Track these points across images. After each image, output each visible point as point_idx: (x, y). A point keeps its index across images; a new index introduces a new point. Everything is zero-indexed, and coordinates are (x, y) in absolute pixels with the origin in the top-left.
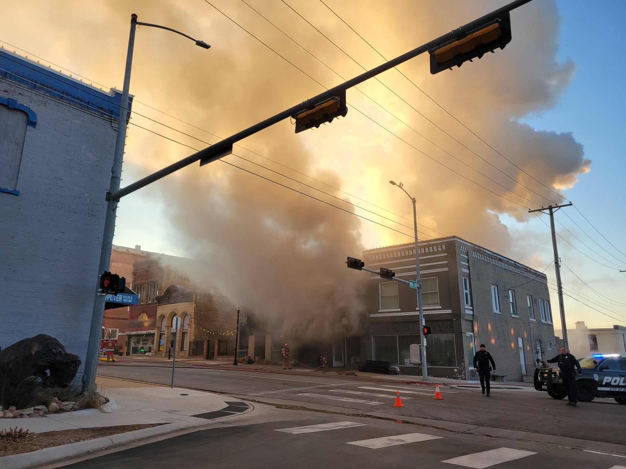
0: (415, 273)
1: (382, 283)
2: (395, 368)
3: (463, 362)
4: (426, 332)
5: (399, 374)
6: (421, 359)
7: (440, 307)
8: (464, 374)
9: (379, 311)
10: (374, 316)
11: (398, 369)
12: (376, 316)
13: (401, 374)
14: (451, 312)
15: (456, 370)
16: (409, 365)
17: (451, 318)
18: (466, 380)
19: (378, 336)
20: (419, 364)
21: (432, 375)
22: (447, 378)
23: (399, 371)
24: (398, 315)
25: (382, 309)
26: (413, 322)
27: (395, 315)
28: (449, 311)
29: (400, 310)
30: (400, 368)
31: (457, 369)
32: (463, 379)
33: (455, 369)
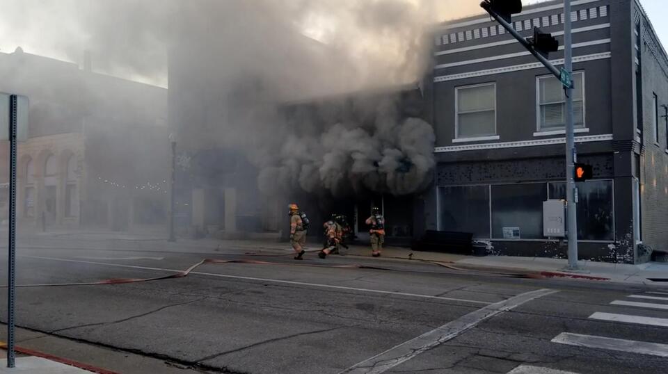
0: (562, 61)
1: (460, 88)
2: (483, 244)
3: (631, 231)
4: (580, 176)
5: (491, 253)
6: (566, 228)
7: (587, 130)
8: (629, 253)
9: (454, 141)
10: (444, 151)
11: (490, 246)
12: (447, 150)
13: (495, 254)
14: (611, 139)
15: (611, 247)
16: (514, 237)
17: (611, 151)
18: (633, 264)
19: (450, 186)
20: (561, 238)
21: (561, 256)
22: (592, 260)
23: (492, 249)
24: (495, 147)
25: (459, 137)
26: (525, 159)
27: (487, 147)
28: (608, 137)
29: (498, 137)
30: (494, 243)
31: (615, 244)
32: (628, 263)
33: (610, 244)
